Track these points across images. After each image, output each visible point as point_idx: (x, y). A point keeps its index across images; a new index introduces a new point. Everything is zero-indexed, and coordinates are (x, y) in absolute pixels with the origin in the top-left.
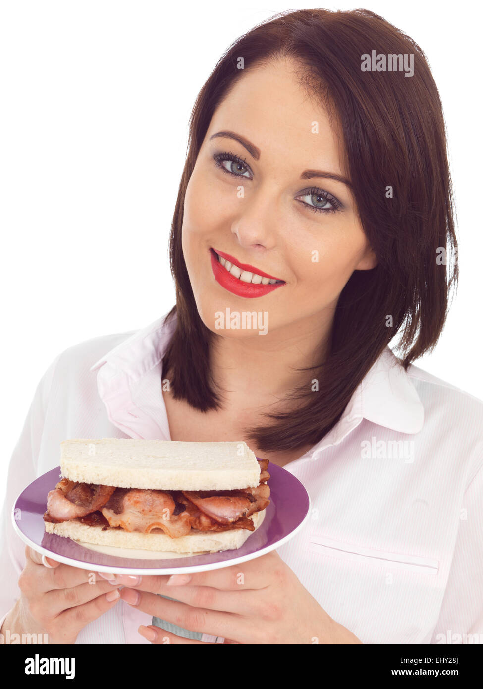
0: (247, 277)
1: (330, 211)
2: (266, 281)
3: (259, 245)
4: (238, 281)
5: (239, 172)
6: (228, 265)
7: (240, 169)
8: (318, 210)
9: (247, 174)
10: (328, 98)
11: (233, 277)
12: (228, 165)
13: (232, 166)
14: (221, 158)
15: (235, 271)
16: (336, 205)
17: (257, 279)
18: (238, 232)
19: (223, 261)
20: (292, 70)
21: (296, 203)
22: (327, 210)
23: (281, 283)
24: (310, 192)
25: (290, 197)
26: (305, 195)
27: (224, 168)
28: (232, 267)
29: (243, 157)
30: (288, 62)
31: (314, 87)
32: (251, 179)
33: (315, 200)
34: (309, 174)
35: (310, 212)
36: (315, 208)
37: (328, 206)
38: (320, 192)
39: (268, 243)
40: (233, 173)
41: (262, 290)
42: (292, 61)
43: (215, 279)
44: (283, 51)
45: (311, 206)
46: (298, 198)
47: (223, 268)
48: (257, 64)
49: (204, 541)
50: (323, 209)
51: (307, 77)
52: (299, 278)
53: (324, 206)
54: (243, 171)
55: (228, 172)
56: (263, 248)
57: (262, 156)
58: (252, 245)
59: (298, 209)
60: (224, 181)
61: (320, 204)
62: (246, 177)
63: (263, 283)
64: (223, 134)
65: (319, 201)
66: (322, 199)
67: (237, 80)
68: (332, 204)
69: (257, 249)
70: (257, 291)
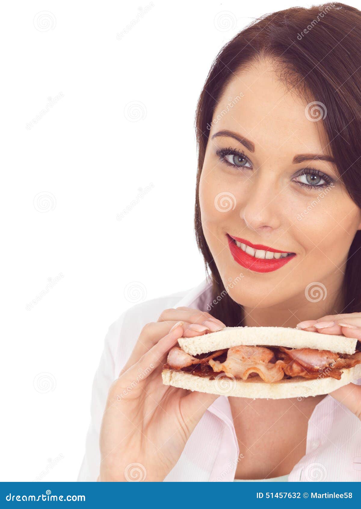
0: (261, 254)
1: (324, 186)
2: (277, 256)
3: (266, 227)
4: (254, 258)
5: (242, 163)
6: (243, 247)
7: (241, 161)
8: (313, 187)
9: (247, 165)
10: (305, 90)
11: (249, 256)
12: (230, 158)
13: (234, 159)
14: (223, 153)
15: (250, 251)
16: (328, 180)
17: (270, 255)
18: (245, 218)
19: (238, 244)
20: (272, 70)
21: (293, 184)
22: (321, 186)
23: (291, 255)
24: (304, 172)
25: (287, 180)
26: (300, 175)
27: (227, 161)
28: (246, 247)
29: (240, 151)
30: (267, 62)
31: (291, 83)
32: (251, 168)
33: (309, 179)
34: (299, 159)
35: (306, 190)
36: (311, 186)
37: (322, 182)
38: (312, 172)
39: (274, 222)
40: (235, 165)
41: (276, 264)
42: (271, 61)
43: (234, 259)
44: (262, 53)
45: (306, 184)
46: (294, 179)
47: (240, 249)
48: (242, 67)
49: (296, 387)
50: (318, 186)
51: (285, 74)
52: (306, 249)
53: (318, 183)
54: (244, 163)
55: (231, 164)
56: (269, 228)
57: (256, 148)
58: (260, 228)
59: (295, 189)
60: (230, 173)
61: (315, 182)
62: (247, 167)
63: (275, 257)
64: (221, 134)
65: (313, 179)
66: (315, 177)
67: (228, 83)
68: (325, 180)
69: (264, 229)
70: (272, 266)
